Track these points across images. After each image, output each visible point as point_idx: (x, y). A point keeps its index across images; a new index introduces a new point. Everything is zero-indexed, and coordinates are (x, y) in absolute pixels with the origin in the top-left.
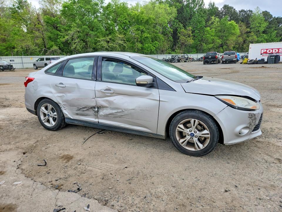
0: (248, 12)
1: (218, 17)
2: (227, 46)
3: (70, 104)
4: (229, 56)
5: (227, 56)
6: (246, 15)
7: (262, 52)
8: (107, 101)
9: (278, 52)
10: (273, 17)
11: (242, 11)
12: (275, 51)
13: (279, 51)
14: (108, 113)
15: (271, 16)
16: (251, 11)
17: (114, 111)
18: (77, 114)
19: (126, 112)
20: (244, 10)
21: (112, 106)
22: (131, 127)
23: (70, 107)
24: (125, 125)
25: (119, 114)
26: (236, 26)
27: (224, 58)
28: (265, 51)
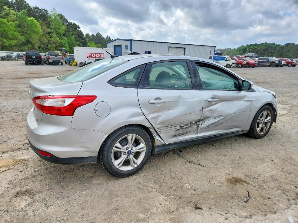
0: (43, 11)
1: (12, 8)
2: (32, 44)
3: (168, 124)
4: (56, 58)
5: (53, 57)
6: (41, 13)
7: (88, 56)
8: (211, 110)
9: (100, 57)
10: (68, 22)
11: (36, 8)
12: (98, 55)
13: (100, 55)
14: (211, 124)
15: (67, 21)
16: (47, 11)
17: (216, 120)
18: (175, 136)
19: (228, 117)
20: (38, 8)
21: (215, 115)
22: (228, 131)
23: (166, 129)
24: (222, 131)
25: (221, 122)
26: (37, 24)
27: (51, 59)
28: (90, 55)
